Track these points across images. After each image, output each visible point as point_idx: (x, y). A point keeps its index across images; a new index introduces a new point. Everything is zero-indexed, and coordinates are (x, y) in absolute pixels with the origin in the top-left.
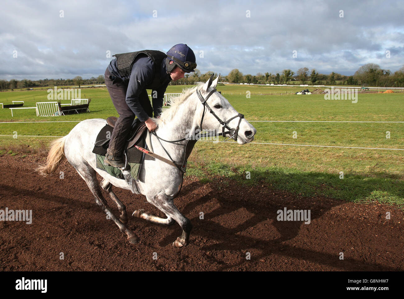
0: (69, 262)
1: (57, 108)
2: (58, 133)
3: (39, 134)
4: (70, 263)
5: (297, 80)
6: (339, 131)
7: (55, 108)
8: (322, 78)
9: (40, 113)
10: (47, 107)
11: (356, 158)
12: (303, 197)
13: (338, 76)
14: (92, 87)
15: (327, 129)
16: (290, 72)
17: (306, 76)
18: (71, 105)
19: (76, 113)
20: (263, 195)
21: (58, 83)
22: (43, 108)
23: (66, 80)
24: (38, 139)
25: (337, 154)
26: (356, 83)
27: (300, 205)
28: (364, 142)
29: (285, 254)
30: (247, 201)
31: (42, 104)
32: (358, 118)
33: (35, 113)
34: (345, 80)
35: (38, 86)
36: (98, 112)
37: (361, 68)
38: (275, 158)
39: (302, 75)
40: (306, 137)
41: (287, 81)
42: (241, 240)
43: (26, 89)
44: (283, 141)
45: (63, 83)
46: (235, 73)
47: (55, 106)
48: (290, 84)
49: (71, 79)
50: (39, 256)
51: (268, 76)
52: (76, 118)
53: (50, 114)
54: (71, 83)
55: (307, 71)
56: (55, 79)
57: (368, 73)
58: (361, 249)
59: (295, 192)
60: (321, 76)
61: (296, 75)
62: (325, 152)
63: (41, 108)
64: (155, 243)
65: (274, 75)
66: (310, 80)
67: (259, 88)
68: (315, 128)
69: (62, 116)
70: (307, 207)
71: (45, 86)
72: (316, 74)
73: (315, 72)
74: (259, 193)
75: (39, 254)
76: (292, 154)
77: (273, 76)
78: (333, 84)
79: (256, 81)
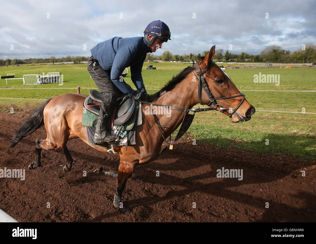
1: (38, 79)
2: (38, 97)
3: (24, 97)
8: (234, 57)
9: (25, 83)
10: (30, 78)
11: (263, 118)
12: (220, 148)
13: (247, 55)
14: (62, 64)
17: (221, 55)
20: (189, 145)
21: (39, 61)
22: (28, 79)
23: (44, 59)
24: (24, 101)
26: (262, 60)
27: (218, 155)
28: (269, 106)
31: (27, 76)
32: (264, 87)
33: (22, 82)
34: (252, 58)
35: (25, 63)
36: (66, 82)
37: (265, 49)
38: (197, 117)
39: (218, 55)
43: (16, 65)
45: (42, 61)
46: (166, 53)
47: (36, 77)
49: (47, 58)
51: (191, 56)
53: (33, 83)
54: (48, 61)
55: (222, 52)
56: (36, 58)
57: (272, 53)
59: (213, 144)
60: (233, 56)
63: (26, 79)
65: (196, 55)
66: (224, 58)
69: (41, 85)
71: (30, 63)
72: (229, 54)
73: (229, 52)
74: (185, 144)
76: (210, 114)
77: (196, 56)
78: (243, 62)
79: (182, 60)
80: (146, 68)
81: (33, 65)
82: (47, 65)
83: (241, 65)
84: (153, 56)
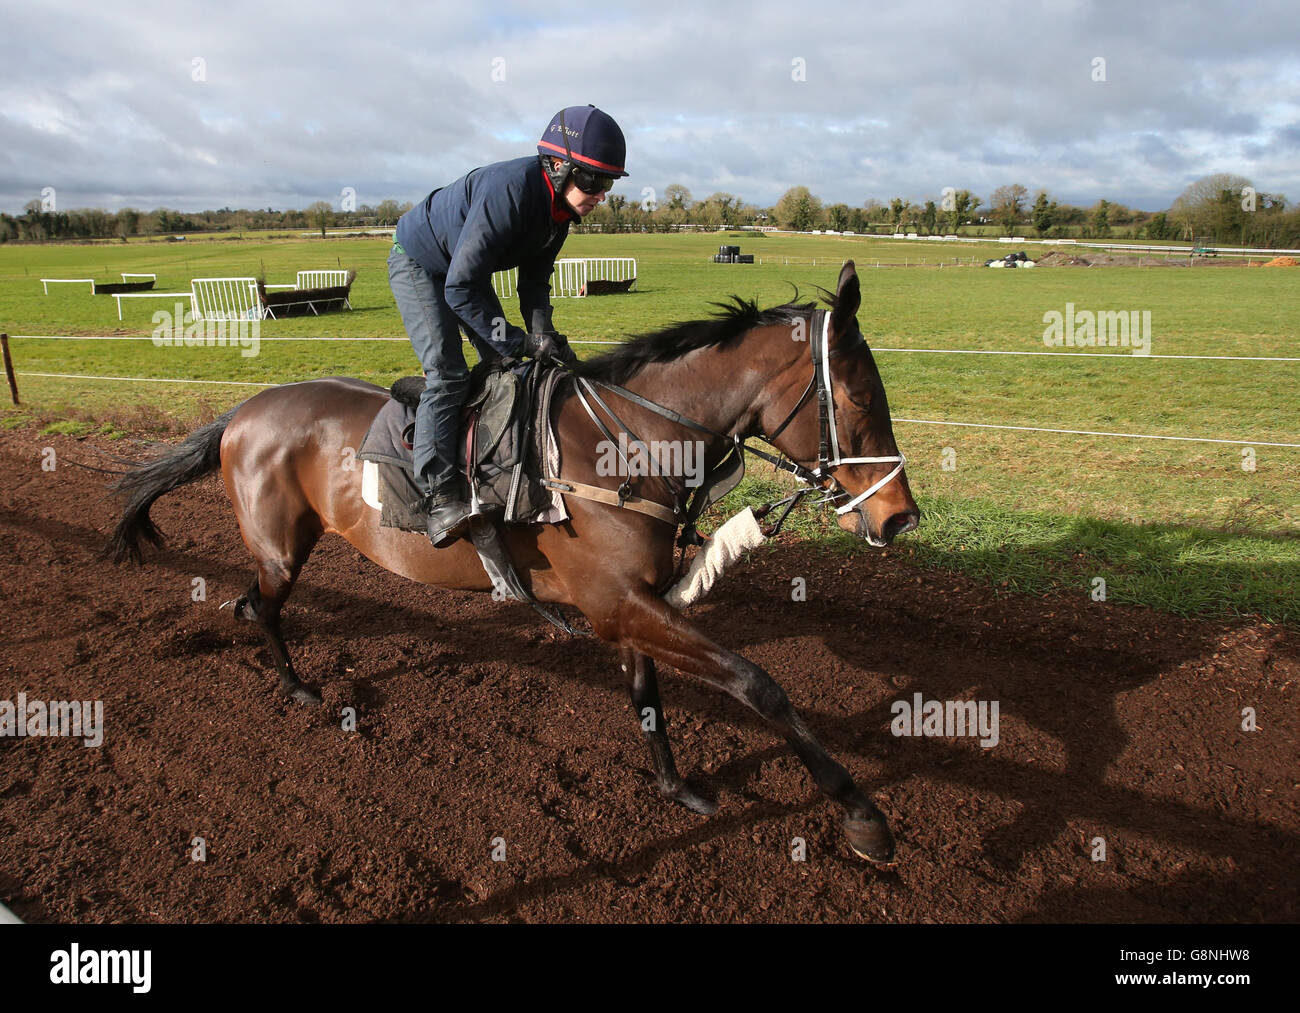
0: (269, 779)
1: (255, 296)
2: (252, 373)
3: (196, 373)
4: (273, 785)
5: (988, 223)
6: (1125, 385)
7: (248, 295)
8: (1068, 216)
9: (202, 312)
10: (223, 294)
11: (1182, 469)
12: (1013, 593)
13: (1120, 212)
14: (360, 235)
15: (1088, 375)
16: (970, 198)
17: (1017, 211)
18: (296, 287)
19: (311, 313)
20: (885, 583)
21: (261, 221)
22: (211, 295)
23: (283, 211)
24: (191, 390)
25: (1121, 458)
26: (1177, 233)
27: (1005, 621)
28: (1206, 419)
29: (956, 778)
30: (835, 603)
31: (208, 283)
32: (1184, 343)
34: (1140, 225)
35: (199, 229)
36: (375, 312)
37: (1190, 187)
38: (921, 464)
39: (1006, 207)
40: (1019, 400)
41: (959, 224)
43: (164, 237)
44: (947, 411)
45: (276, 222)
46: (795, 197)
47: (248, 290)
48: (968, 236)
49: (298, 211)
50: (180, 758)
51: (898, 209)
52: (310, 328)
53: (233, 314)
54: (300, 221)
55: (1021, 197)
56: (250, 210)
57: (1216, 204)
58: (1206, 772)
59: (987, 577)
60: (1066, 212)
61: (986, 206)
62: (1081, 448)
63: (205, 296)
64: (540, 727)
65: (916, 207)
66: (1031, 223)
67: (872, 245)
68: (1048, 373)
69: (269, 321)
70: (1026, 626)
71: (222, 229)
72: (1048, 205)
73: (1047, 199)
74: (870, 576)
75: (180, 752)
76: (974, 452)
77: (915, 210)
78: (1103, 237)
79: (862, 225)
80: (711, 258)
81: (234, 238)
82: (294, 241)
83: (1097, 249)
84: (743, 206)
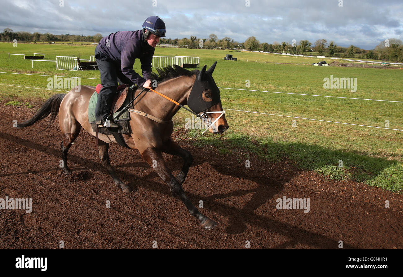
0: (77, 230)
1: (76, 63)
4: (78, 232)
5: (313, 51)
6: (361, 107)
7: (74, 62)
8: (340, 50)
9: (59, 67)
10: (66, 61)
13: (357, 50)
15: (349, 103)
16: (308, 43)
17: (323, 48)
18: (90, 61)
19: (94, 69)
21: (79, 39)
22: (62, 62)
23: (86, 36)
25: (362, 133)
26: (376, 57)
27: (328, 189)
30: (269, 179)
31: (61, 58)
33: (55, 66)
34: (364, 54)
35: (59, 40)
39: (320, 46)
40: (327, 111)
41: (304, 51)
42: (263, 222)
43: (48, 42)
44: (302, 113)
45: (84, 39)
46: (251, 40)
47: (74, 61)
48: (307, 55)
49: (91, 36)
51: (284, 45)
52: (94, 74)
53: (69, 68)
54: (91, 39)
55: (325, 43)
56: (76, 35)
57: (390, 48)
59: (322, 173)
61: (313, 46)
62: (348, 128)
63: (60, 62)
64: (169, 217)
66: (327, 52)
67: (275, 56)
68: (335, 102)
69: (80, 71)
71: (66, 41)
72: (334, 46)
73: (333, 44)
74: (282, 170)
76: (312, 127)
77: (290, 46)
78: (351, 58)
79: (272, 50)
80: (223, 58)
81: (70, 44)
82: (90, 45)
83: (349, 61)
84: (234, 42)
